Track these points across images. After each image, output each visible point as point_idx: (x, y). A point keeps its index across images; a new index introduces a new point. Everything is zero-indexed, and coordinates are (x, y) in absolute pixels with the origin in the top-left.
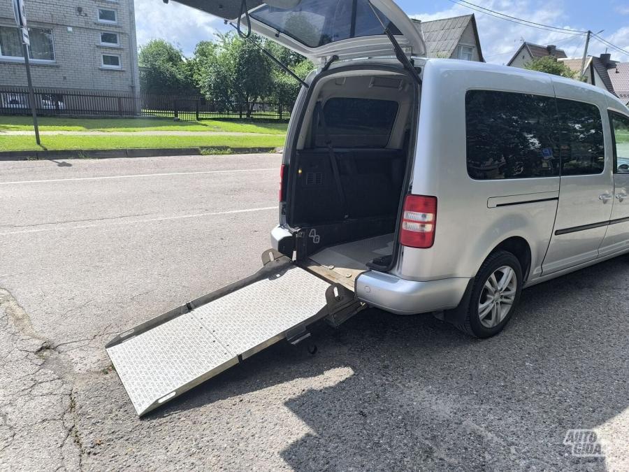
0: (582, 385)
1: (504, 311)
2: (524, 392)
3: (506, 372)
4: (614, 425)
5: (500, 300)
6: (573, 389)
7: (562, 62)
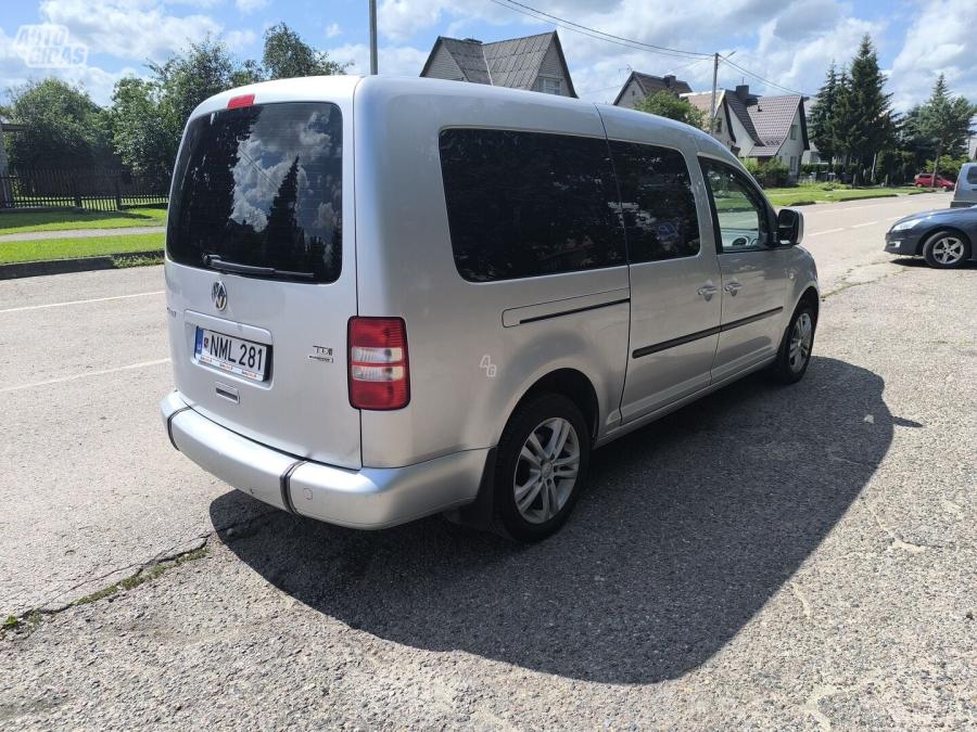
0: (677, 604)
1: (563, 496)
2: (585, 634)
3: (560, 600)
4: (719, 671)
5: (553, 475)
6: (662, 612)
7: (686, 98)
